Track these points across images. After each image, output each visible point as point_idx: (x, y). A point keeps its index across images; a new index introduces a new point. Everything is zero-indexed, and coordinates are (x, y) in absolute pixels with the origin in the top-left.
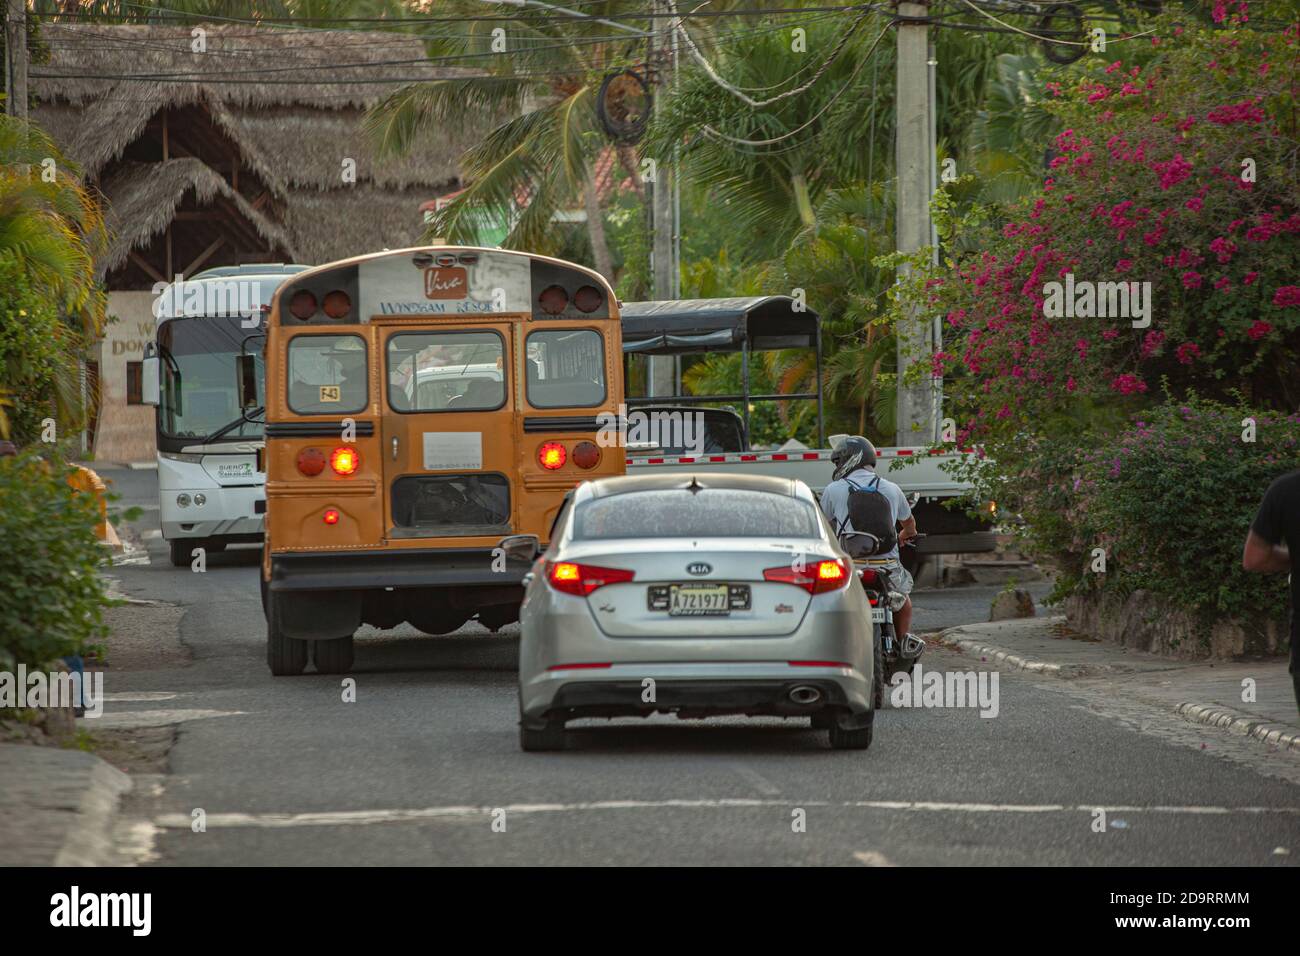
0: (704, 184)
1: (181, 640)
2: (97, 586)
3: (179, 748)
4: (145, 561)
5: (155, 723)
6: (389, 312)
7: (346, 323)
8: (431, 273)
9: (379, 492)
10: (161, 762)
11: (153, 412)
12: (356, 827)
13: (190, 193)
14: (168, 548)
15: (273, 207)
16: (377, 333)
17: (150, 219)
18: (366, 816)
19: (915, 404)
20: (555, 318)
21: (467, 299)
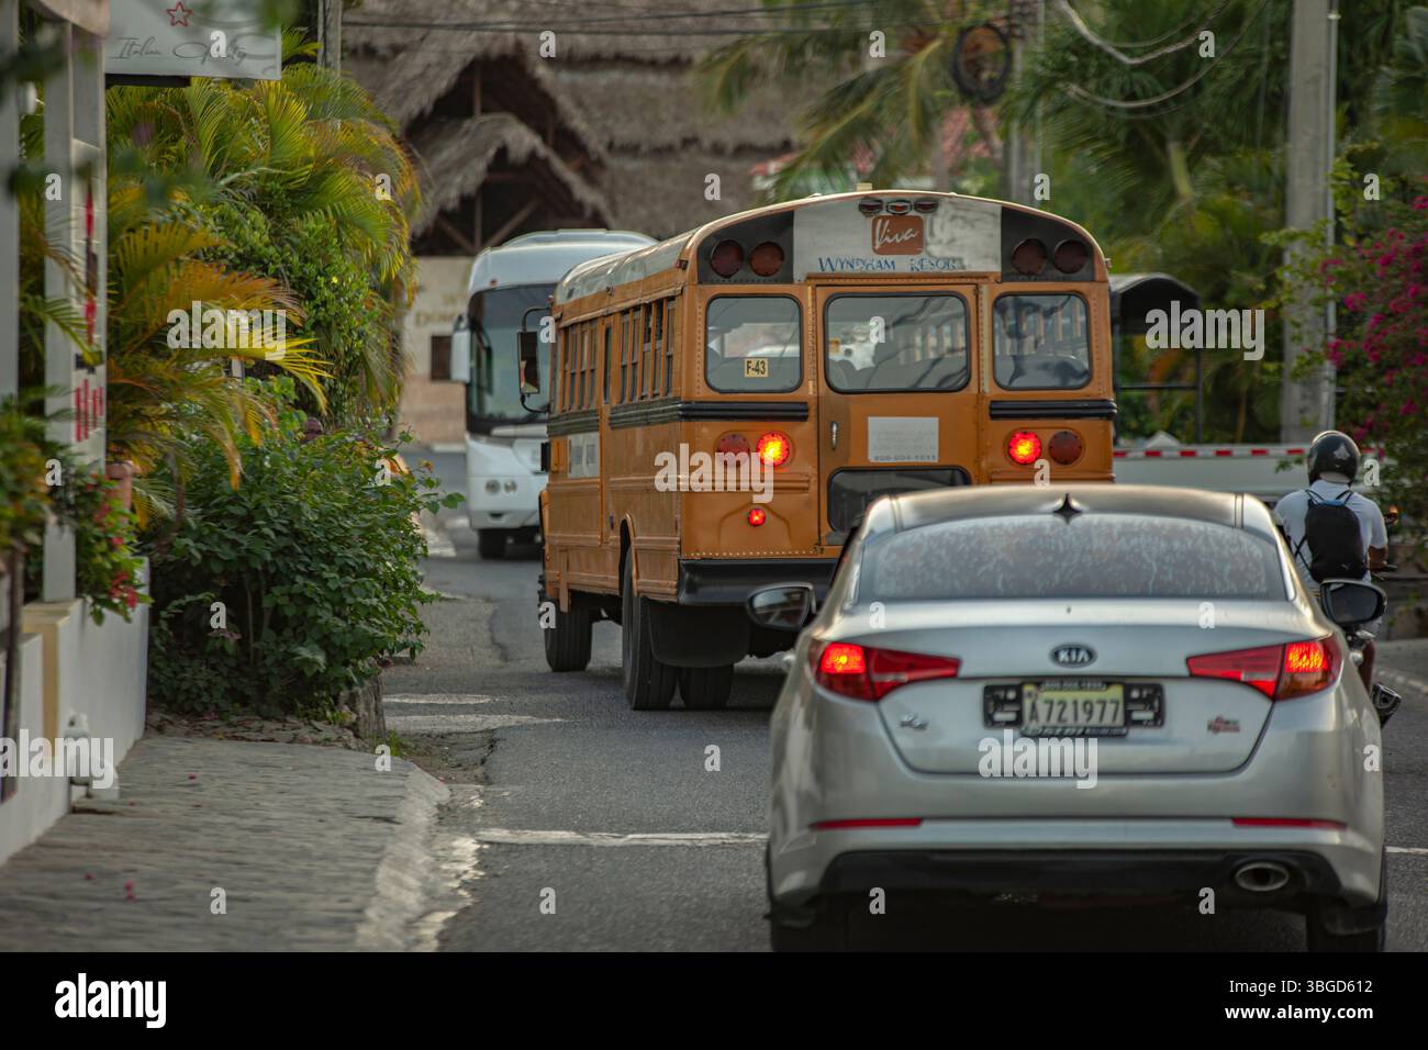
0: (1066, 151)
1: (493, 639)
2: (413, 579)
3: (497, 757)
4: (450, 552)
5: (469, 728)
6: (828, 270)
7: (776, 282)
8: (880, 221)
9: (814, 488)
10: (479, 771)
11: (461, 390)
12: (694, 849)
13: (502, 152)
14: (475, 538)
15: (591, 170)
16: (814, 294)
17: (458, 179)
18: (704, 838)
19: (1304, 397)
20: (1029, 280)
21: (923, 255)
